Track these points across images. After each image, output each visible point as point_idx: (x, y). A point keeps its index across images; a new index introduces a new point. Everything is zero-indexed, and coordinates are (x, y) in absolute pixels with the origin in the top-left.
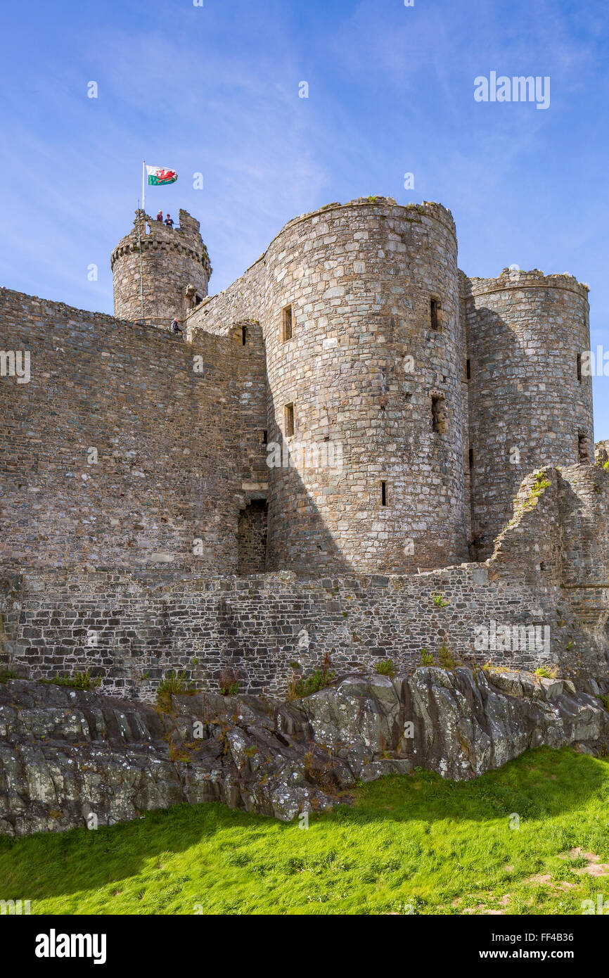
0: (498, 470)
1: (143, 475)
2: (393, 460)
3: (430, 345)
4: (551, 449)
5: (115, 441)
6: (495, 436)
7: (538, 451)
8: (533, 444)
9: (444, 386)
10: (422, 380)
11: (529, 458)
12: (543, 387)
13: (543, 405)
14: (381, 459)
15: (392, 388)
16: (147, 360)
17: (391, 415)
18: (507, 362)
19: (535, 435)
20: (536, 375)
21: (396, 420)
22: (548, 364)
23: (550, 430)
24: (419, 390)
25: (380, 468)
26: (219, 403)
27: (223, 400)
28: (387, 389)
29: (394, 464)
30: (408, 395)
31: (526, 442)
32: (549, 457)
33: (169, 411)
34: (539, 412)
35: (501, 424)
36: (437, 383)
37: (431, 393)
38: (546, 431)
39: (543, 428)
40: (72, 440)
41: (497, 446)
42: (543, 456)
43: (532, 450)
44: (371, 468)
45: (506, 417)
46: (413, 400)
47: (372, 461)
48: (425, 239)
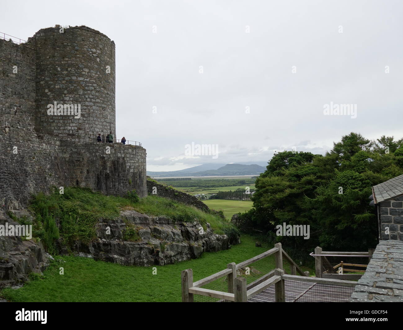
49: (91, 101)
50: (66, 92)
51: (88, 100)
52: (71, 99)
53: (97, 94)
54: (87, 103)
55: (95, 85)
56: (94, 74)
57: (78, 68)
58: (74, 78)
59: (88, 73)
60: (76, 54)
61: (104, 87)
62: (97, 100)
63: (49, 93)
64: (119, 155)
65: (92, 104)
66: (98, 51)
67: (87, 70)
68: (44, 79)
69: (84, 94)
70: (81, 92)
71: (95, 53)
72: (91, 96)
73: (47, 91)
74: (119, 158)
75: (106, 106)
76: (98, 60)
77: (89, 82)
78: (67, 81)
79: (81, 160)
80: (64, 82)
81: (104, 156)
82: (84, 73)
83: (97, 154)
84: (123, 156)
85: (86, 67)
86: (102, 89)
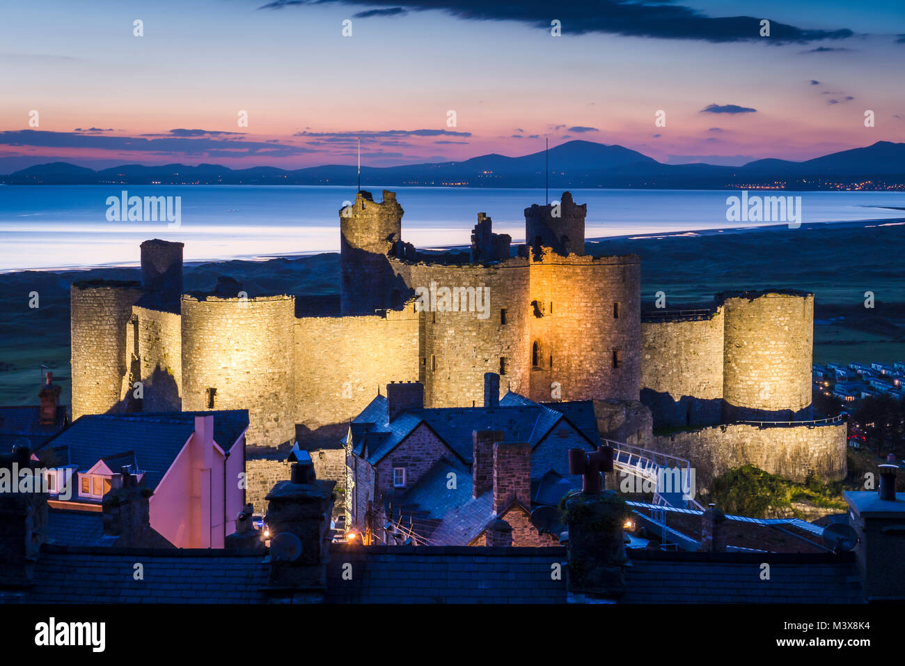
0: (563, 371)
1: (362, 390)
2: (478, 391)
3: (500, 333)
4: (593, 362)
5: (350, 376)
6: (562, 351)
7: (585, 363)
8: (582, 358)
9: (509, 351)
10: (495, 351)
11: (579, 366)
12: (589, 326)
13: (588, 336)
14: (472, 391)
15: (478, 357)
16: (365, 333)
17: (478, 369)
18: (570, 309)
19: (583, 353)
20: (585, 318)
21: (480, 372)
22: (592, 312)
23: (592, 350)
24: (493, 356)
25: (472, 394)
26: (400, 346)
27: (402, 345)
28: (476, 357)
29: (478, 392)
30: (486, 361)
31: (578, 357)
32: (591, 366)
33: (376, 356)
34: (586, 340)
35: (565, 345)
36: (504, 350)
37: (500, 356)
38: (590, 351)
39: (589, 349)
40: (332, 379)
41: (563, 357)
42: (587, 366)
43: (581, 361)
44: (468, 394)
45: (568, 341)
46: (489, 361)
47: (469, 391)
48: (498, 281)
49: (777, 376)
50: (751, 367)
51: (775, 374)
52: (757, 375)
53: (784, 367)
54: (773, 379)
55: (782, 357)
56: (781, 346)
57: (764, 342)
58: (760, 352)
59: (775, 345)
60: (763, 327)
61: (793, 357)
62: (785, 374)
63: (735, 368)
64: (801, 440)
65: (778, 378)
66: (787, 319)
67: (773, 342)
68: (731, 353)
69: (770, 369)
70: (767, 367)
71: (783, 321)
72: (778, 370)
73: (733, 365)
74: (800, 443)
75: (795, 378)
76: (786, 328)
77: (776, 355)
78: (753, 356)
79: (761, 445)
80: (750, 357)
81: (785, 441)
82: (770, 346)
83: (777, 440)
84: (805, 440)
85: (774, 339)
86: (791, 359)
